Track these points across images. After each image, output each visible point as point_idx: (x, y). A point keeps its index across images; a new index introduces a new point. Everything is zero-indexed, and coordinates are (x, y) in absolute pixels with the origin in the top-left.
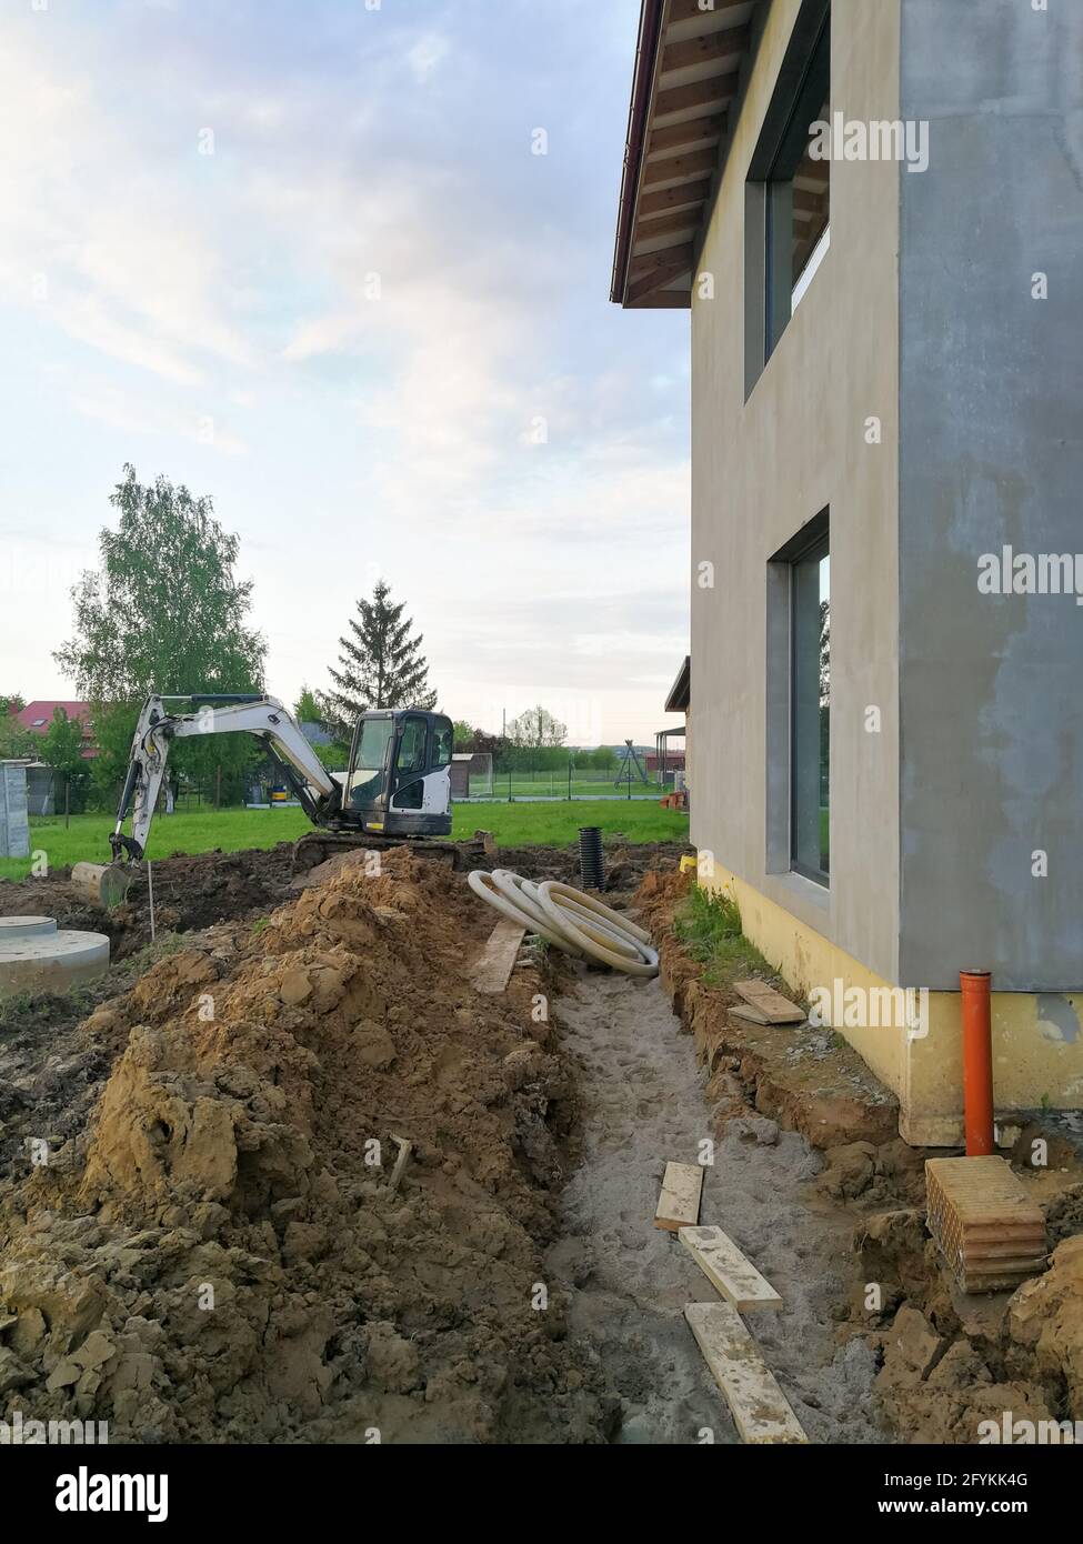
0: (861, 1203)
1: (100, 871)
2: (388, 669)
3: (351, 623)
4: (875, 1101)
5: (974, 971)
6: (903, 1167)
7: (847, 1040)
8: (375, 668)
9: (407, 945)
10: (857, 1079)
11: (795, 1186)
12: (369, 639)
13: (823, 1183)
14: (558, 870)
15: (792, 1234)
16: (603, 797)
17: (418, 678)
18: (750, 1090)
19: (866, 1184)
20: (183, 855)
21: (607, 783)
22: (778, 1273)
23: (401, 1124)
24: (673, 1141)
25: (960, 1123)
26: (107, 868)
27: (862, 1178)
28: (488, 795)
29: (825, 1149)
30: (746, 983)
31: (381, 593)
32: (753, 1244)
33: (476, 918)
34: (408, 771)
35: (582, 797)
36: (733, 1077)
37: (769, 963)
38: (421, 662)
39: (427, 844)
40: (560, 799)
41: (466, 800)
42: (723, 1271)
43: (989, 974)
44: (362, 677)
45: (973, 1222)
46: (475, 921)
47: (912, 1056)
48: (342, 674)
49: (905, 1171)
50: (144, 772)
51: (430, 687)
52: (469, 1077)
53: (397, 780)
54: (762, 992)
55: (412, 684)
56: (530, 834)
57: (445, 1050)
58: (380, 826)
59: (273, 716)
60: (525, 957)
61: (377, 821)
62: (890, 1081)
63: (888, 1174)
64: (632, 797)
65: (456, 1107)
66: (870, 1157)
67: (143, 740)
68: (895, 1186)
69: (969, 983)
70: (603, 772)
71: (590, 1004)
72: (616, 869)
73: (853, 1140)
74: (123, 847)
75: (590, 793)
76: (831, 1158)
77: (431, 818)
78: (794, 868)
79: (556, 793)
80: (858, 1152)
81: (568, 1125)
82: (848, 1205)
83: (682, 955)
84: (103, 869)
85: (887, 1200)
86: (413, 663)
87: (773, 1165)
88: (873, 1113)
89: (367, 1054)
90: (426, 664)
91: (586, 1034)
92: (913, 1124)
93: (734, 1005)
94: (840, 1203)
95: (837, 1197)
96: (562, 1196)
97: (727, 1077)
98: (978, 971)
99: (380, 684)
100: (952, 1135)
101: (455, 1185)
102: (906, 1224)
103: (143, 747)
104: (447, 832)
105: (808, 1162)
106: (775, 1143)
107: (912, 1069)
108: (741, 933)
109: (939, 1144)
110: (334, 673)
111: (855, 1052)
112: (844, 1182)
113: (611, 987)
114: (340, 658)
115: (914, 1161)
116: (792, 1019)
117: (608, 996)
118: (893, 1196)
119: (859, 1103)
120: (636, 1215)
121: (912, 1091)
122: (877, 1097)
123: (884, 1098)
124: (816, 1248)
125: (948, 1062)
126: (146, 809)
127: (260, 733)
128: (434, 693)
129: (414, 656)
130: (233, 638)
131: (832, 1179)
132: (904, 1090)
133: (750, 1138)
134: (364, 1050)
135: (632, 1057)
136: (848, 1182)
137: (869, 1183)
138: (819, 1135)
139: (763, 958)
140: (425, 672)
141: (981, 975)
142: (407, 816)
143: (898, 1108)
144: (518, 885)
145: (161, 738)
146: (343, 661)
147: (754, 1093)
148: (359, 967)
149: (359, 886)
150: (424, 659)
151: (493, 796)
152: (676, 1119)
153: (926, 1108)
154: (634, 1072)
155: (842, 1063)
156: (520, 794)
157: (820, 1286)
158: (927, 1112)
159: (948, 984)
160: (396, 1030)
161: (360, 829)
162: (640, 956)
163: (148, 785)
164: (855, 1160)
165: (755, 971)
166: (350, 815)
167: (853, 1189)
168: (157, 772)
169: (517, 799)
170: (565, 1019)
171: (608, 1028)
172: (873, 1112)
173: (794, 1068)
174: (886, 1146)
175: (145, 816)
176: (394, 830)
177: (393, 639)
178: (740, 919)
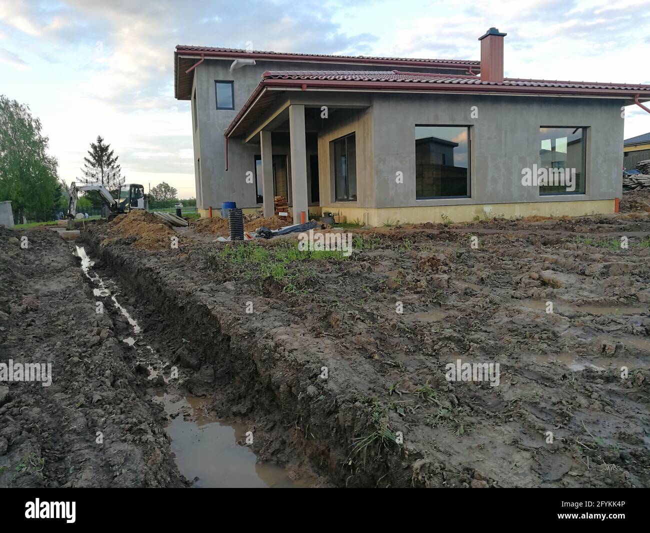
2: (105, 170)
3: (89, 152)
8: (100, 169)
12: (96, 158)
17: (118, 172)
31: (100, 141)
34: (134, 198)
44: (95, 173)
48: (87, 171)
51: (123, 176)
55: (115, 175)
61: (127, 210)
86: (115, 167)
90: (120, 167)
99: (102, 175)
110: (83, 171)
114: (85, 165)
127: (98, 190)
130: (44, 158)
140: (120, 170)
145: (76, 191)
166: (120, 209)
177: (106, 158)
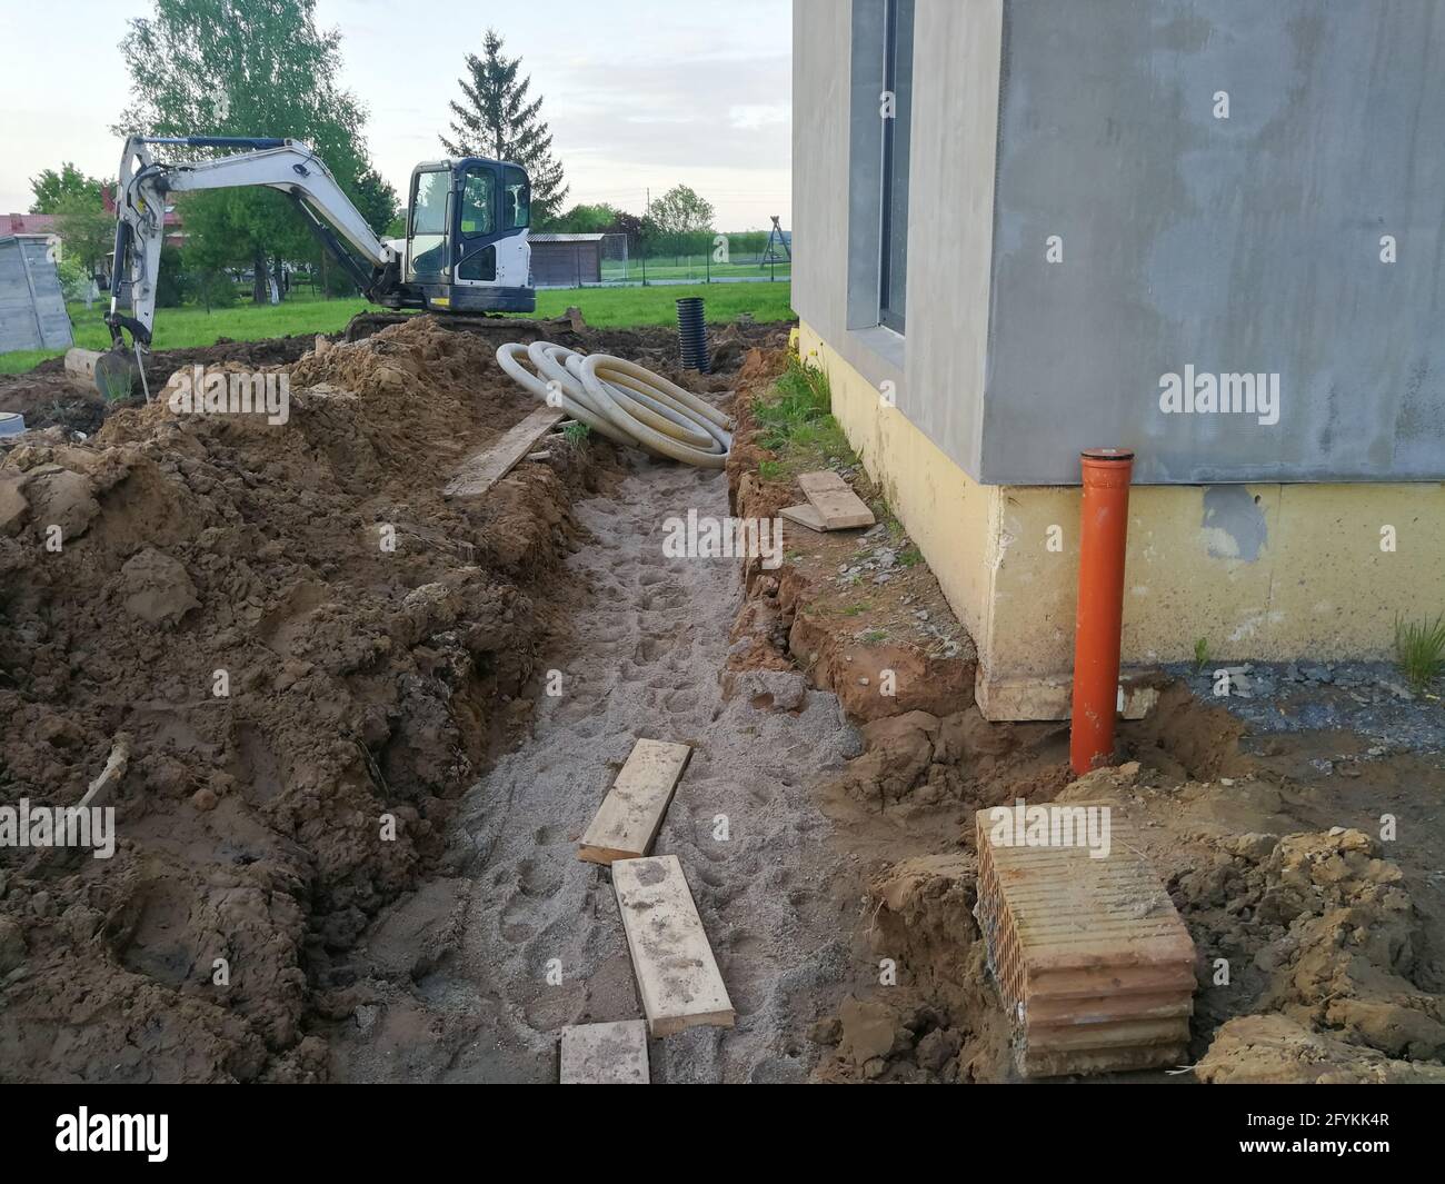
0: (906, 807)
1: (94, 357)
2: (506, 139)
3: (462, 83)
4: (944, 651)
5: (1105, 452)
6: (976, 749)
7: (923, 554)
8: (492, 136)
9: (351, 435)
10: (924, 614)
11: (817, 776)
12: (483, 102)
13: (855, 774)
14: (658, 351)
15: (793, 862)
16: (745, 278)
17: (541, 148)
18: (784, 624)
19: (917, 777)
20: (230, 341)
21: (755, 266)
22: (753, 938)
23: (175, 715)
24: (667, 699)
25: (1066, 685)
26: (102, 354)
27: (914, 766)
28: (622, 280)
29: (865, 721)
30: (814, 474)
31: (493, 47)
32: (728, 883)
33: (513, 403)
34: (477, 236)
35: (720, 279)
36: (767, 604)
37: (852, 448)
38: (542, 129)
39: (502, 322)
40: (698, 281)
41: (597, 284)
42: (653, 951)
43: (1129, 457)
44: (478, 148)
45: (1046, 966)
46: (512, 407)
47: (998, 589)
48: (456, 144)
49: (978, 756)
50: (136, 235)
51: (555, 159)
52: (319, 631)
53: (462, 246)
54: (829, 486)
55: (533, 155)
56: (646, 315)
57: (300, 588)
58: (445, 302)
59: (299, 166)
60: (543, 448)
61: (442, 295)
62: (967, 621)
63: (952, 760)
64: (776, 279)
65: (281, 681)
66: (928, 735)
67: (129, 195)
68: (961, 779)
69: (1094, 473)
70: (752, 256)
71: (635, 504)
72: (724, 348)
73: (906, 710)
74: (123, 329)
75: (730, 275)
76: (871, 736)
77: (507, 292)
78: (884, 321)
79: (695, 276)
80: (910, 727)
81: (519, 681)
82: (888, 809)
83: (754, 441)
84: (97, 355)
85: (946, 803)
86: (534, 130)
87: (792, 740)
88: (938, 670)
89: (142, 605)
90: (548, 132)
91: (613, 544)
92: (994, 690)
93: (791, 504)
94: (875, 807)
95: (872, 798)
96: (467, 801)
97: (759, 605)
98: (1113, 452)
99: (499, 156)
100: (1053, 704)
101: (209, 828)
102: (944, 898)
103: (129, 205)
104: (530, 309)
105: (839, 737)
106: (798, 708)
107: (995, 607)
108: (830, 412)
109: (1033, 718)
110: (446, 143)
111: (929, 571)
112: (883, 776)
113: (671, 482)
114: (453, 125)
115: (993, 742)
116: (854, 523)
117: (663, 494)
118: (955, 796)
119: (919, 654)
120: (565, 833)
121: (995, 642)
122: (947, 644)
123: (957, 648)
124: (826, 887)
125: (1056, 596)
126: (147, 283)
127: (286, 188)
128: (559, 166)
129: (533, 123)
131: (866, 770)
132: (985, 637)
133: (764, 699)
134: (134, 598)
135: (662, 573)
136: (890, 776)
137: (922, 777)
138: (858, 701)
139: (847, 442)
140: (548, 141)
141: (1115, 458)
142: (478, 289)
143: (975, 663)
144: (562, 360)
145: (152, 193)
146: (456, 128)
147: (789, 628)
148: (130, 468)
149: (331, 362)
150: (546, 126)
151: (626, 280)
152: (683, 664)
153: (1016, 665)
154: (656, 594)
155: (908, 588)
156: (654, 278)
157: (808, 972)
158: (1018, 672)
159: (1061, 473)
160: (207, 563)
161: (425, 306)
162: (715, 442)
163: (145, 251)
164: (905, 741)
165: (832, 459)
166: (411, 289)
167: (896, 786)
168: (153, 237)
169: (653, 282)
170: (588, 524)
171: (646, 534)
172: (938, 667)
173: (844, 594)
174: (953, 719)
175: (146, 291)
176: (462, 306)
177: (509, 102)
178: (830, 395)
